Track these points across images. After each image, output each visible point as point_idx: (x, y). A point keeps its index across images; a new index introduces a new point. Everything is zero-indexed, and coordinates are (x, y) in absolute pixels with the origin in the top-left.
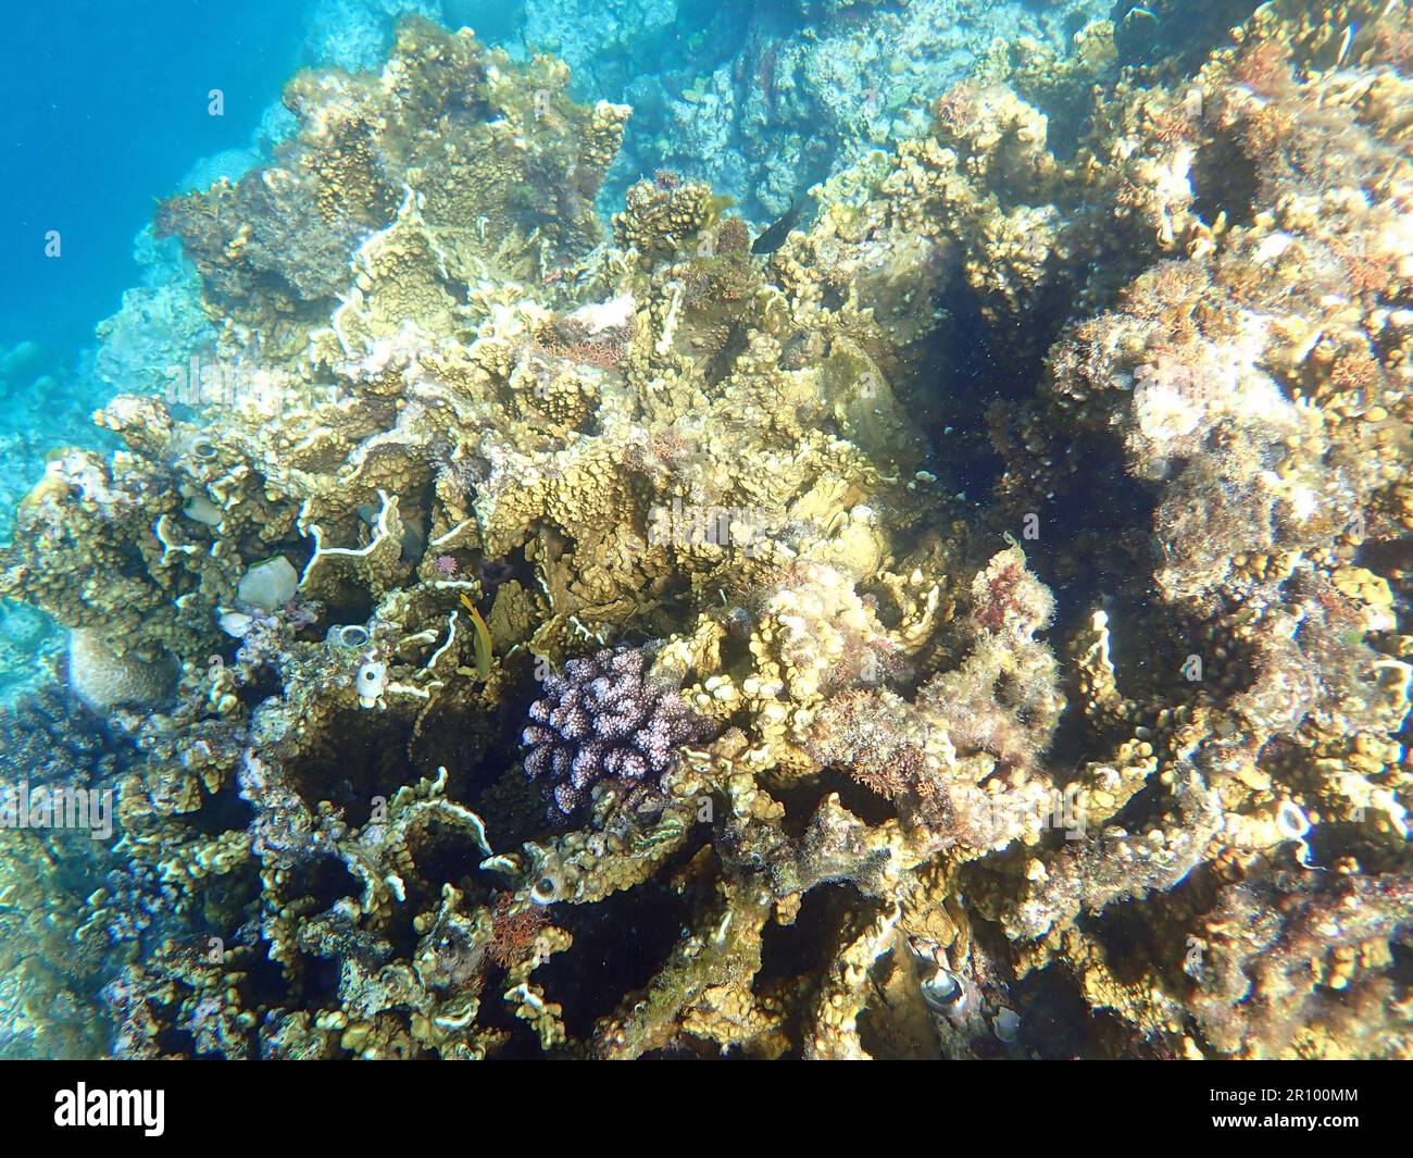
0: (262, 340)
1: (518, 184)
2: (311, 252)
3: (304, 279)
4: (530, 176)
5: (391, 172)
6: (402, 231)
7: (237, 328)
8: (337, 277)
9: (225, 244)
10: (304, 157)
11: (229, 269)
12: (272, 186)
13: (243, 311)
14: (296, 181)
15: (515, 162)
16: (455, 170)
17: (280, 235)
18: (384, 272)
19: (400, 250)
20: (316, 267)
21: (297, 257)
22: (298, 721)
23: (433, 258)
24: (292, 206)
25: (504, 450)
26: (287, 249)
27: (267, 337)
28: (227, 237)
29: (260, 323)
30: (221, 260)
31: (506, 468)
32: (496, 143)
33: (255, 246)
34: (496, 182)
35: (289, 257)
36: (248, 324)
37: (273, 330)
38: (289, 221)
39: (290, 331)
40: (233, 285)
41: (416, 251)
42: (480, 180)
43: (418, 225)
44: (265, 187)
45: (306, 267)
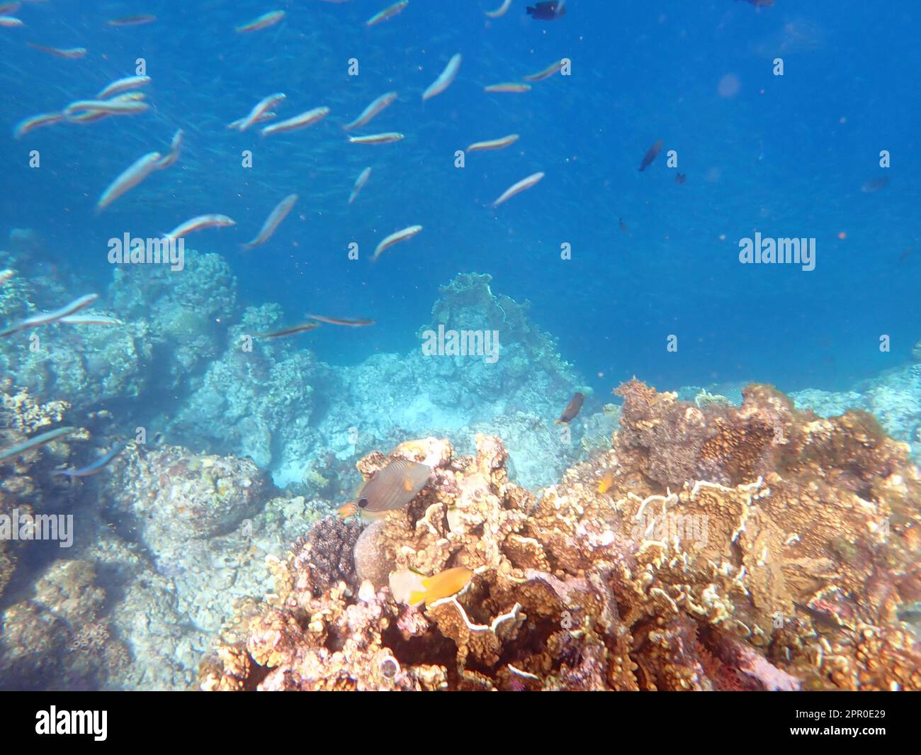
0: (618, 472)
1: (847, 542)
2: (675, 460)
3: (657, 466)
4: (858, 545)
5: (763, 465)
6: (732, 496)
7: (613, 457)
8: (675, 482)
9: (642, 419)
10: (720, 419)
11: (633, 430)
12: (688, 416)
13: (623, 452)
14: (703, 425)
15: (858, 530)
16: (805, 498)
17: (668, 438)
18: (702, 503)
19: (721, 502)
20: (670, 468)
21: (665, 455)
22: (321, 679)
23: (736, 523)
24: (688, 433)
25: (595, 666)
26: (665, 447)
27: (622, 474)
28: (645, 417)
29: (625, 465)
30: (633, 424)
31: (585, 677)
32: (852, 510)
33: (651, 432)
34: (832, 527)
35: (661, 452)
36: (620, 460)
37: (629, 473)
38: (678, 437)
39: (637, 481)
40: (627, 439)
41: (732, 511)
42: (821, 517)
43: (745, 501)
44: (684, 414)
45: (664, 463)
